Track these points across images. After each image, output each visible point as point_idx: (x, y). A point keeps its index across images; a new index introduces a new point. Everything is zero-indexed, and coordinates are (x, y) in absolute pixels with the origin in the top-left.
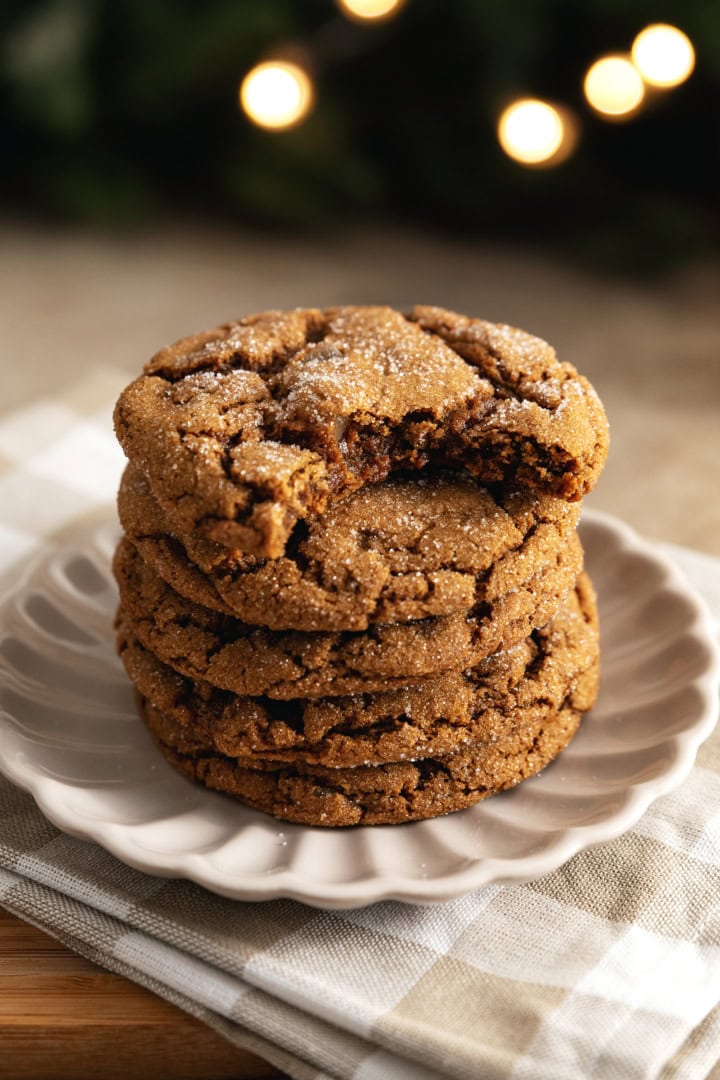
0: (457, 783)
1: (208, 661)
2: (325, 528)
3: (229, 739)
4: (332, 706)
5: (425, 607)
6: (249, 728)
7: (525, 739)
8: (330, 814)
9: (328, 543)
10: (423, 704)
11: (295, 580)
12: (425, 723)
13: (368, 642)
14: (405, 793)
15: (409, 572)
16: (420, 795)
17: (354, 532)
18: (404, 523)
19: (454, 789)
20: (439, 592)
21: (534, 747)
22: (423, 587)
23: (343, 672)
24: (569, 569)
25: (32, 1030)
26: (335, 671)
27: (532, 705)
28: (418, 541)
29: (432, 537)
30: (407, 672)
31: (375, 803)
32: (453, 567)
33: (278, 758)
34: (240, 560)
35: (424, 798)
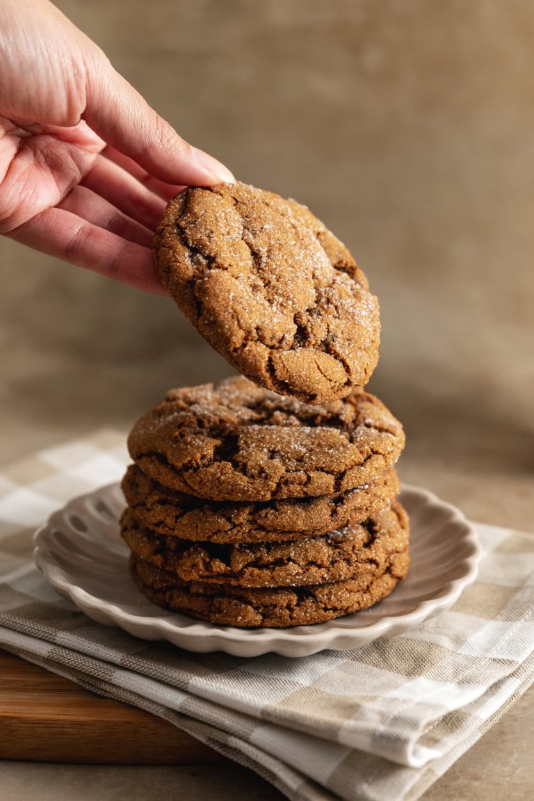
0: (320, 604)
1: (176, 522)
2: (249, 447)
3: (186, 569)
4: (248, 551)
5: (305, 489)
6: (198, 562)
7: (361, 584)
8: (244, 617)
9: (250, 454)
10: (301, 552)
11: (230, 471)
12: (302, 563)
13: (270, 510)
14: (289, 607)
15: (297, 471)
16: (298, 609)
17: (265, 450)
18: (295, 448)
19: (318, 608)
20: (314, 482)
21: (367, 590)
22: (304, 478)
23: (255, 526)
24: (391, 489)
25: (61, 722)
26: (250, 525)
27: (366, 563)
28: (302, 457)
29: (311, 455)
30: (292, 528)
31: (270, 612)
32: (322, 469)
33: (214, 581)
34: (199, 461)
35: (300, 610)
